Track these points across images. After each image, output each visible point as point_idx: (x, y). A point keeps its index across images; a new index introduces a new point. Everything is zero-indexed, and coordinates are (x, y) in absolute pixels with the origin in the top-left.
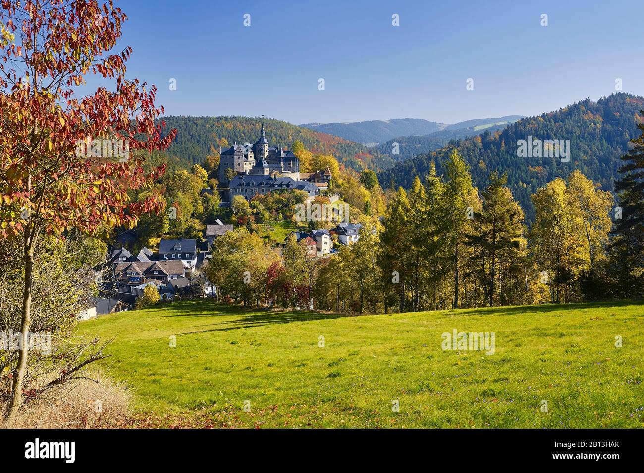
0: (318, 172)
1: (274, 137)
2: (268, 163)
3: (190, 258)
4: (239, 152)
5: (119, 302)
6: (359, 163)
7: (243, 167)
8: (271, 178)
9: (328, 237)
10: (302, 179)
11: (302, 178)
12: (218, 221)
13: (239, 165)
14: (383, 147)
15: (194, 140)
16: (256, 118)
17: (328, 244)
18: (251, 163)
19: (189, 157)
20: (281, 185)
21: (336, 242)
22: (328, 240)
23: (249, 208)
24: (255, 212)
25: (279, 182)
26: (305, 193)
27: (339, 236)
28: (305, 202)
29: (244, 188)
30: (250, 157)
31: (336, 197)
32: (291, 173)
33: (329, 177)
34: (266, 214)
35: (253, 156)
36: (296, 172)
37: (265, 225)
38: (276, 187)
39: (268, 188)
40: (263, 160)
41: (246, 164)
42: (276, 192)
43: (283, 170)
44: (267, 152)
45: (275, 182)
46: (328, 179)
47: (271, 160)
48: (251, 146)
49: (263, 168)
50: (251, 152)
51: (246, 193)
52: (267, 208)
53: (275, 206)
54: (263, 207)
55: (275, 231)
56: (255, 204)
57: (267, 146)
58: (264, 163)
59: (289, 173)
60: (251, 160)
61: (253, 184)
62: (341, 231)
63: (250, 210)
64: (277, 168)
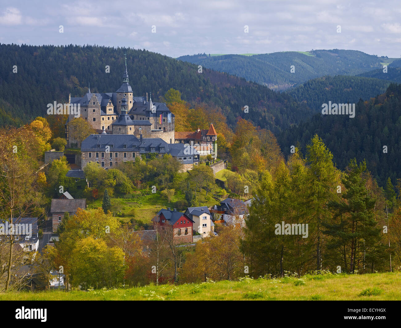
0: (199, 130)
1: (144, 76)
2: (132, 118)
3: (30, 241)
4: (94, 103)
6: (263, 114)
7: (100, 124)
8: (136, 139)
9: (208, 217)
10: (178, 140)
11: (177, 138)
12: (66, 194)
13: (94, 119)
14: (298, 91)
17: (209, 225)
18: (111, 117)
20: (149, 148)
21: (219, 222)
22: (208, 221)
23: (107, 178)
24: (115, 183)
25: (146, 144)
26: (181, 159)
27: (223, 216)
28: (180, 172)
29: (100, 152)
30: (109, 109)
31: (222, 164)
32: (162, 132)
33: (213, 138)
34: (129, 185)
35: (112, 108)
36: (170, 131)
37: (127, 199)
38: (143, 151)
39: (131, 152)
40: (126, 114)
41: (103, 120)
42: (142, 157)
43: (152, 128)
44: (132, 104)
45: (140, 145)
46: (212, 141)
47: (137, 115)
48: (110, 94)
49: (126, 126)
50: (110, 104)
51: (103, 159)
52: (130, 178)
53: (140, 175)
54: (125, 177)
55: (140, 209)
56: (114, 172)
57: (132, 96)
58: (128, 118)
59: (161, 132)
60: (110, 114)
61: (113, 147)
62: (225, 209)
63: (109, 181)
64: (144, 126)
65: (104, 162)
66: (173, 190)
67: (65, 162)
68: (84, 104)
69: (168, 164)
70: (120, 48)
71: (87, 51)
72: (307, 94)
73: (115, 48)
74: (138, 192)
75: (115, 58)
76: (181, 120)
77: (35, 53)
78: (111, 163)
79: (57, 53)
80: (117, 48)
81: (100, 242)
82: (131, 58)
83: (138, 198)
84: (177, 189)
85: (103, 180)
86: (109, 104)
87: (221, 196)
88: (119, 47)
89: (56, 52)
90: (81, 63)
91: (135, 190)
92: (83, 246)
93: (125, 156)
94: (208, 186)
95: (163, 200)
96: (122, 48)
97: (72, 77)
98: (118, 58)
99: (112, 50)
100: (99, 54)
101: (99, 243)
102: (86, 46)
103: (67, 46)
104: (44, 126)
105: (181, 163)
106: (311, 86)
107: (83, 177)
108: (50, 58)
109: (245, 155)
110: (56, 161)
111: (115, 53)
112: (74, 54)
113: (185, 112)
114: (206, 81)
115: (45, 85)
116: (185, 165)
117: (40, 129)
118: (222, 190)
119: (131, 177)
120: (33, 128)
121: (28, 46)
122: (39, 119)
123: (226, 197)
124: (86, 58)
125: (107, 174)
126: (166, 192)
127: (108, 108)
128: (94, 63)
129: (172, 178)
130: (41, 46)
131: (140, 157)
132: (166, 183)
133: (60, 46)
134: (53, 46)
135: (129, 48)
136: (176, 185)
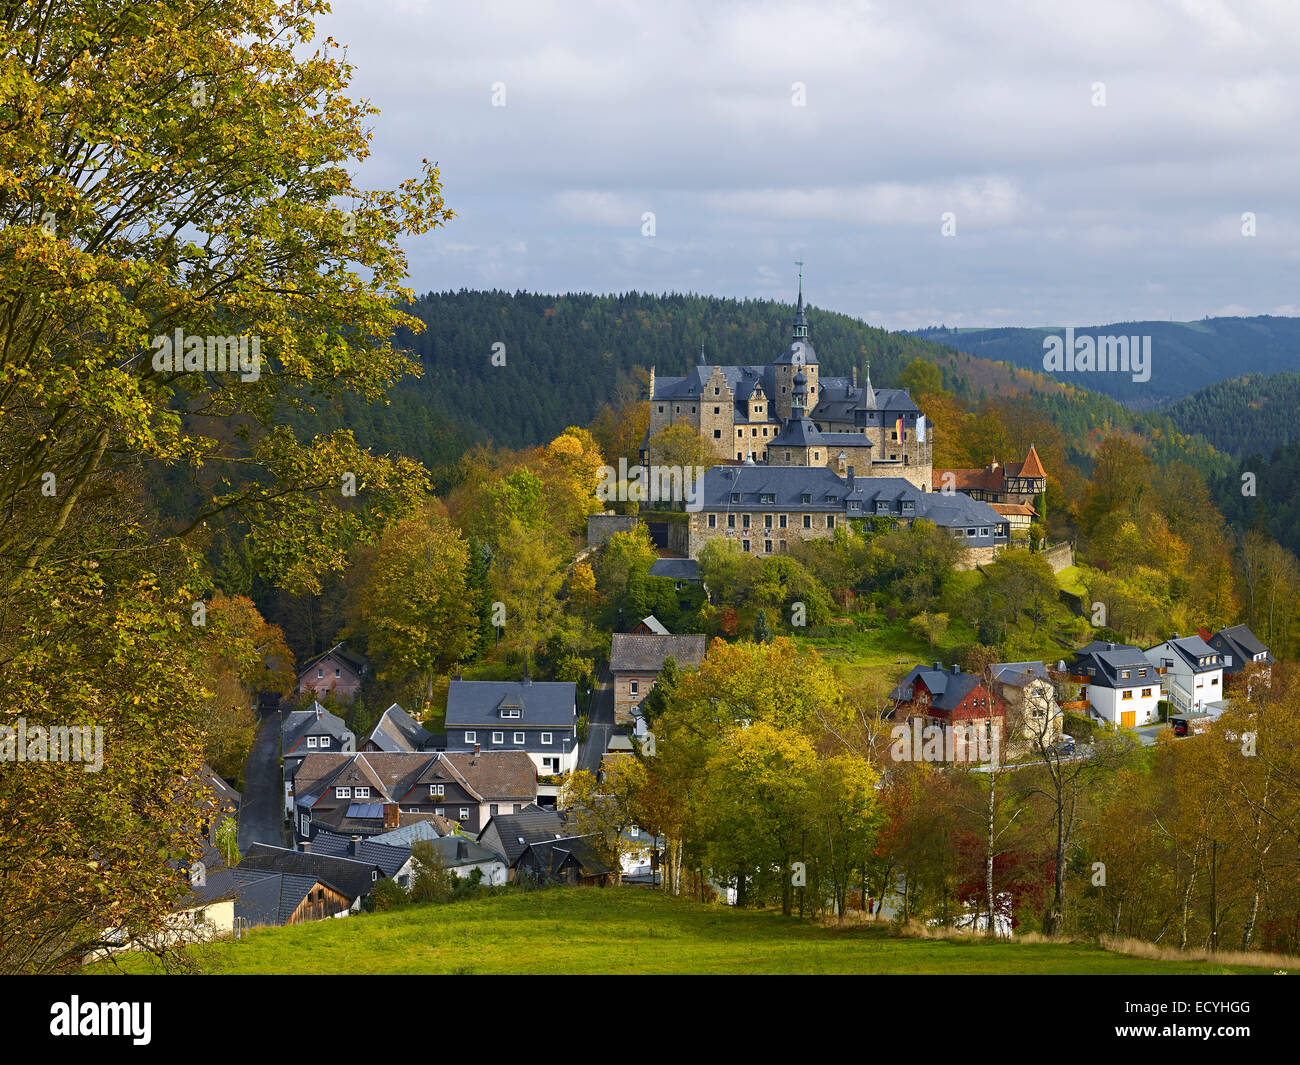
0: (994, 466)
2: (821, 428)
3: (556, 747)
4: (717, 390)
5: (317, 886)
7: (732, 445)
8: (835, 480)
9: (1049, 689)
12: (651, 622)
13: (717, 434)
15: (540, 369)
16: (747, 302)
17: (1049, 713)
18: (760, 430)
19: (524, 427)
20: (873, 504)
21: (1074, 706)
22: (1048, 701)
23: (763, 581)
24: (783, 595)
25: (862, 493)
26: (960, 533)
27: (1084, 689)
28: (959, 568)
29: (739, 512)
30: (756, 408)
31: (1066, 553)
32: (901, 465)
33: (1035, 486)
34: (822, 601)
35: (764, 405)
36: (921, 463)
37: (816, 640)
38: (855, 511)
39: (824, 512)
40: (806, 415)
41: (740, 435)
42: (854, 528)
43: (875, 454)
44: (816, 394)
45: (849, 494)
46: (1033, 493)
47: (830, 422)
48: (760, 369)
49: (805, 447)
50: (759, 394)
51: (746, 531)
52: (825, 584)
53: (852, 575)
54: (811, 580)
55: (853, 666)
56: (780, 565)
57: (816, 373)
58: (809, 427)
59: (897, 465)
60: (757, 420)
61: (773, 500)
62: (1092, 671)
63: (767, 587)
64: (852, 449)
65: (750, 539)
66: (942, 617)
67: (645, 540)
68: (691, 395)
69: (926, 546)
70: (752, 301)
71: (672, 308)
72: (1204, 419)
73: (738, 301)
74: (847, 621)
75: (738, 323)
76: (944, 439)
77: (548, 312)
78: (769, 543)
79: (600, 313)
80: (743, 300)
81: (794, 739)
82: (779, 323)
83: (845, 637)
84: (955, 615)
85: (752, 585)
86: (755, 393)
87: (1076, 636)
88: (748, 298)
89: (599, 309)
90: (657, 336)
91: (838, 615)
92: (740, 750)
93: (807, 525)
94: (1040, 606)
95: (915, 641)
96: (755, 300)
97: (636, 367)
98: (746, 325)
99: (732, 306)
100: (701, 315)
101: (791, 740)
102: (669, 294)
103: (624, 296)
104: (586, 449)
105: (963, 544)
106: (1212, 397)
107: (697, 578)
108: (583, 323)
109: (1129, 529)
110: (621, 536)
111: (739, 311)
112: (641, 314)
113: (954, 420)
114: (960, 380)
115: (572, 387)
116: (972, 550)
117: (575, 458)
118: (1077, 620)
119: (825, 581)
120: (556, 454)
121: (530, 294)
122: (571, 434)
123: (1088, 640)
124: (669, 324)
125: (761, 570)
126: (925, 622)
127: (752, 406)
128: (688, 337)
129: (937, 584)
130: (561, 295)
131: (849, 529)
132: (924, 597)
133: (607, 296)
134: (591, 295)
135: (772, 300)
136: (952, 604)
